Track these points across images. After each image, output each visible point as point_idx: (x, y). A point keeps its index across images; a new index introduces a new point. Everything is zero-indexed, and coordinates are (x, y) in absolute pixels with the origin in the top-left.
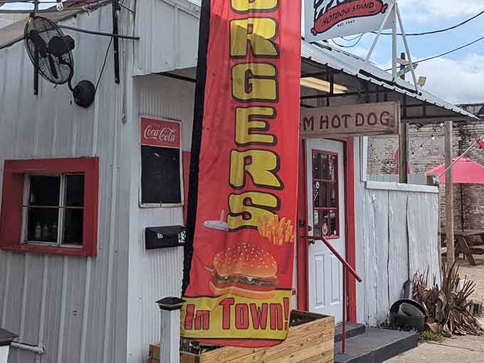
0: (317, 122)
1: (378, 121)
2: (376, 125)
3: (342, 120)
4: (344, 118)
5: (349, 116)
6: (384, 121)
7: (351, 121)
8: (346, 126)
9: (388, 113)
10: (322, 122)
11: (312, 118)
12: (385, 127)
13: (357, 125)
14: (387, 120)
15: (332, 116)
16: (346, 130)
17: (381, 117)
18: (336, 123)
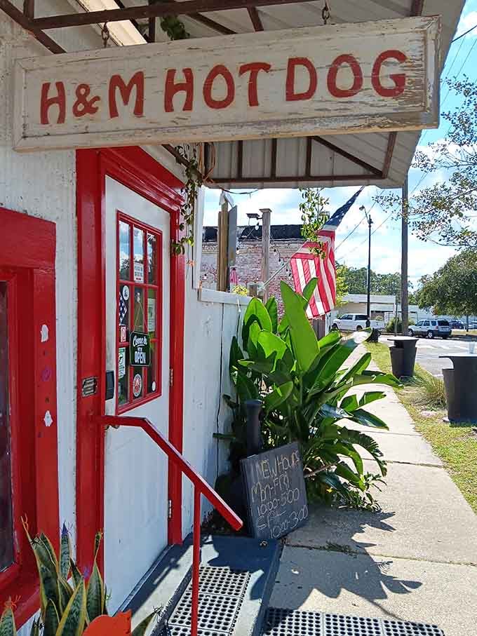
0: (154, 91)
1: (367, 83)
2: (359, 97)
3: (242, 83)
4: (248, 74)
5: (266, 67)
6: (388, 83)
7: (272, 84)
8: (253, 101)
9: (401, 56)
10: (171, 89)
11: (138, 79)
12: (389, 100)
13: (291, 96)
14: (399, 79)
15: (207, 71)
16: (254, 114)
17: (376, 70)
18: (219, 91)
